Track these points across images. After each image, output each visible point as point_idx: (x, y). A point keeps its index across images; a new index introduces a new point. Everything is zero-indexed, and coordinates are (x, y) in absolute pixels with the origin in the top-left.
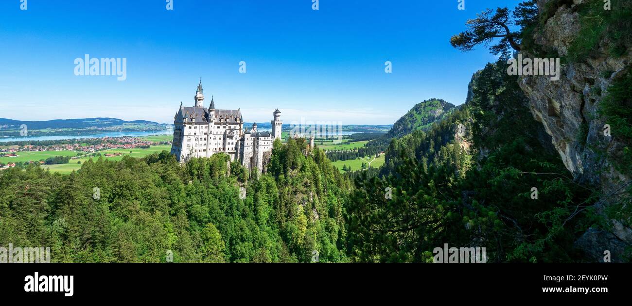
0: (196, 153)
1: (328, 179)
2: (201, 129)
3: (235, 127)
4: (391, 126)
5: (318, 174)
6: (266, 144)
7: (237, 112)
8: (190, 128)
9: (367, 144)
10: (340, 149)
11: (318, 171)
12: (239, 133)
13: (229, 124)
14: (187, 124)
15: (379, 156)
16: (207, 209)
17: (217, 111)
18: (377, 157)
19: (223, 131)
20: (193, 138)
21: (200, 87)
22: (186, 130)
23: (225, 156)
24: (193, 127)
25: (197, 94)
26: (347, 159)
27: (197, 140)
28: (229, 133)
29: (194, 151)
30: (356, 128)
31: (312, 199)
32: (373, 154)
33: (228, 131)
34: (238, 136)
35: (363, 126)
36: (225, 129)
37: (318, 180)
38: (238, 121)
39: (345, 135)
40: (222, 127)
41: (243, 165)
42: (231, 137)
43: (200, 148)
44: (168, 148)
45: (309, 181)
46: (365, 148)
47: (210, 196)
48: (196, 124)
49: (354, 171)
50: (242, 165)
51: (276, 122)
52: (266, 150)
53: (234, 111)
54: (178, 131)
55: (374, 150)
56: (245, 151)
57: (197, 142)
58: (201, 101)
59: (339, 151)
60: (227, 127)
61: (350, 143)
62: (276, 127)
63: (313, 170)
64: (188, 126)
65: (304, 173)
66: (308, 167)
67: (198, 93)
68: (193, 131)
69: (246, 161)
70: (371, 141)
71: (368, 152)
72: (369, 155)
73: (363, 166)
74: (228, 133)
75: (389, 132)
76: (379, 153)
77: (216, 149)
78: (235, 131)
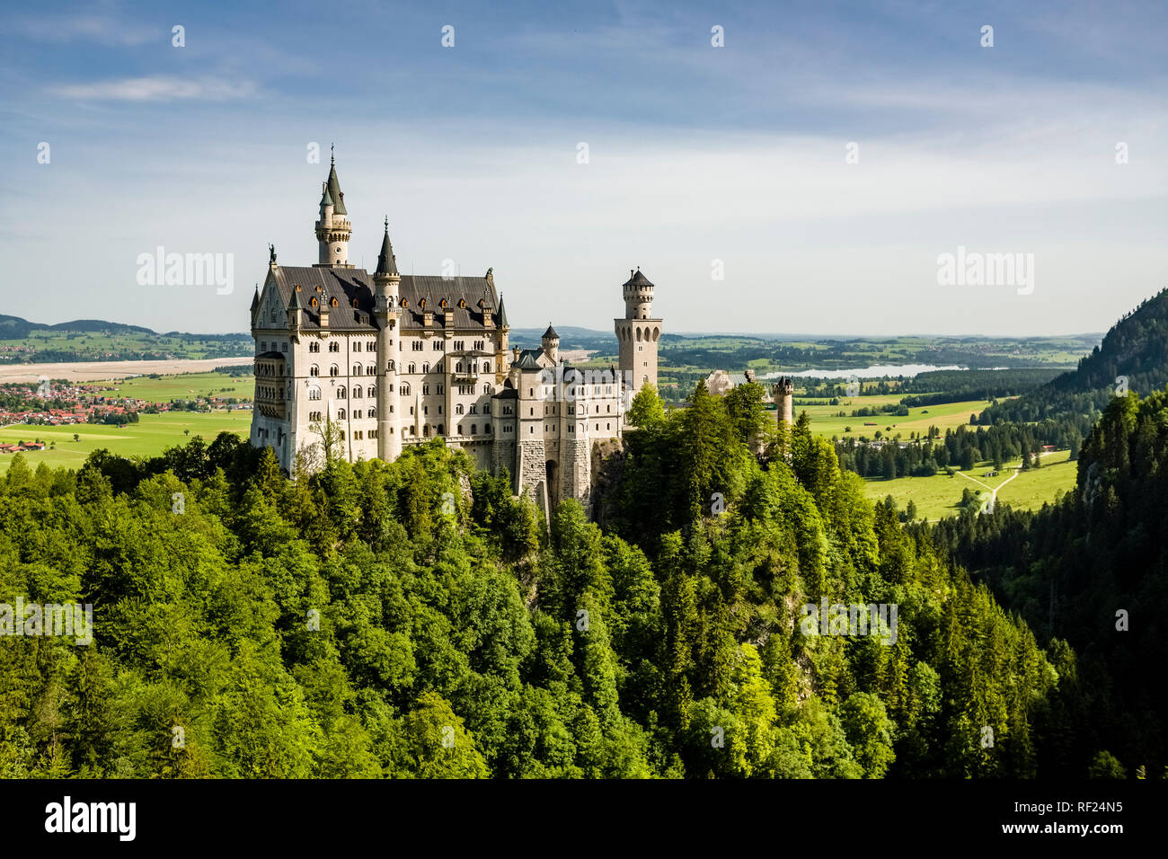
0: (346, 443)
1: (852, 552)
2: (355, 352)
3: (479, 345)
4: (1087, 339)
5: (813, 531)
6: (603, 411)
7: (485, 283)
8: (314, 348)
9: (984, 415)
10: (869, 433)
11: (815, 519)
12: (493, 369)
13: (457, 333)
14: (304, 333)
15: (1037, 465)
16: (410, 646)
17: (407, 283)
18: (1025, 468)
19: (434, 358)
20: (327, 387)
21: (331, 186)
22: (302, 356)
23: (449, 456)
24: (324, 344)
25: (323, 214)
26: (899, 475)
27: (342, 394)
28: (459, 367)
29: (335, 436)
30: (933, 348)
31: (791, 623)
32: (1007, 456)
33: (454, 362)
34: (491, 378)
35: (966, 340)
36: (440, 354)
37: (815, 552)
38: (489, 323)
39: (887, 378)
40: (428, 344)
41: (521, 490)
42: (467, 385)
43: (357, 425)
44: (241, 425)
45: (776, 556)
46: (974, 429)
47: (414, 598)
48: (334, 333)
49: (933, 521)
50: (516, 493)
51: (635, 325)
52: (605, 435)
53: (470, 282)
54: (274, 363)
55: (1016, 437)
56: (523, 439)
57: (343, 403)
58: (342, 244)
59: (862, 439)
60: (450, 348)
61: (912, 411)
62: (636, 344)
63: (791, 514)
64: (305, 341)
65: (759, 527)
66: (774, 500)
67: (330, 210)
68: (325, 360)
69: (531, 474)
70: (1001, 400)
71: (987, 445)
72: (994, 456)
73: (968, 500)
74: (453, 370)
75: (1084, 363)
76: (1037, 450)
77: (413, 430)
78: (481, 361)
